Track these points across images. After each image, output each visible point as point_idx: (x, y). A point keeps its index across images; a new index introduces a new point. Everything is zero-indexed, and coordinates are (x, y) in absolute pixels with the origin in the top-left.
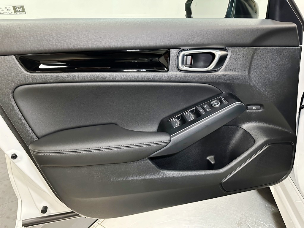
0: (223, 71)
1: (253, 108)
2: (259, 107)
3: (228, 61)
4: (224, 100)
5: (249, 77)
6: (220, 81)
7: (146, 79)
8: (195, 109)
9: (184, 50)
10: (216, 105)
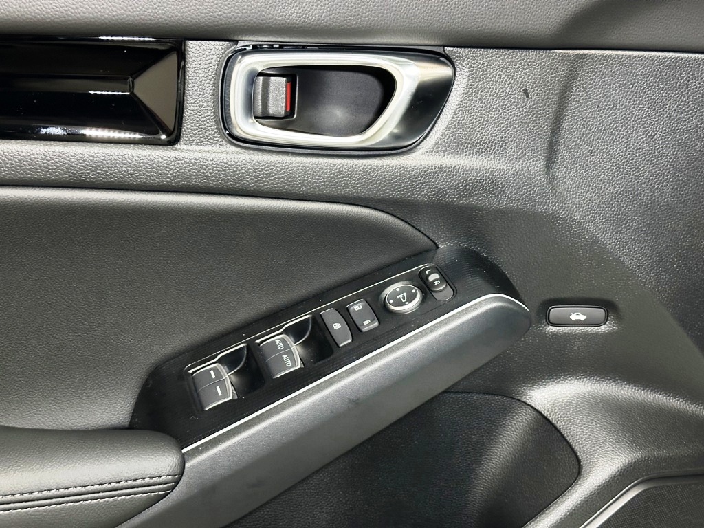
0: (433, 150)
1: (574, 317)
2: (599, 312)
3: (458, 110)
4: (437, 282)
5: (552, 181)
6: (421, 195)
7: (67, 176)
8: (314, 318)
9: (257, 49)
10: (404, 304)
